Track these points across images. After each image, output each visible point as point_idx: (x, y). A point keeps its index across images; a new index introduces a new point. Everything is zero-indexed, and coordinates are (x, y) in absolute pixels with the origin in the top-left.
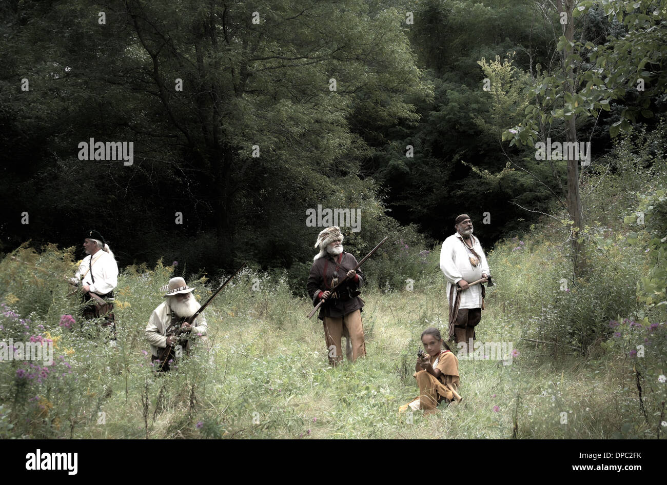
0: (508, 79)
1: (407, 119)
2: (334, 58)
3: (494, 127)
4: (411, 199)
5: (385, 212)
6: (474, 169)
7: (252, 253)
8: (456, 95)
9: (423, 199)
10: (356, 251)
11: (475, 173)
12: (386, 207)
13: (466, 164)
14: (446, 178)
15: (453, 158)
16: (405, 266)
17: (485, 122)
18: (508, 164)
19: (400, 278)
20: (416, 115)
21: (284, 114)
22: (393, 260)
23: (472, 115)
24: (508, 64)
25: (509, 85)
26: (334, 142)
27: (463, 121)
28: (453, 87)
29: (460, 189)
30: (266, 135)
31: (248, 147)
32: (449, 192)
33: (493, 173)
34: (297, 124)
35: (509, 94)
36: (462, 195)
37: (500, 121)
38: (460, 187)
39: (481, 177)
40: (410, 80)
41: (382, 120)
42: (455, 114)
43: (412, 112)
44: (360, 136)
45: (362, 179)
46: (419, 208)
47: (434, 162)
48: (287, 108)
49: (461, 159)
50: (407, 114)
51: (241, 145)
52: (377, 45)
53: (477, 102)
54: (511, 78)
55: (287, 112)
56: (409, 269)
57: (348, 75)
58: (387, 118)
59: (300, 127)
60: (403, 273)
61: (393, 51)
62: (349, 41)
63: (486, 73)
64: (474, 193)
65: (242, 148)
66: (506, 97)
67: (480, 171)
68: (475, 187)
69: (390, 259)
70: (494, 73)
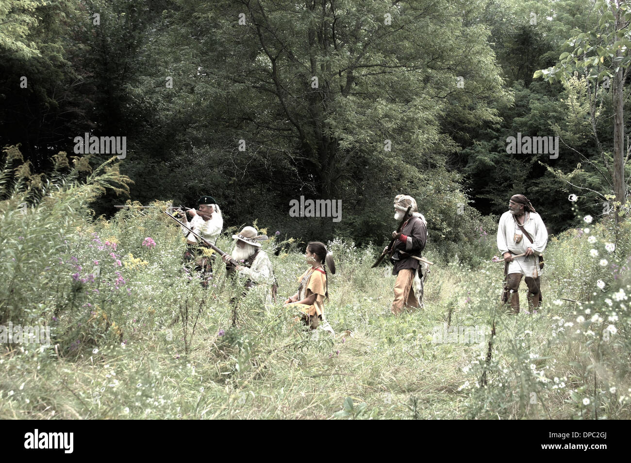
0: (583, 92)
1: (490, 121)
2: (428, 67)
3: (568, 133)
4: (494, 193)
5: (468, 203)
6: (549, 169)
7: (348, 231)
8: (537, 104)
9: (504, 194)
10: (441, 235)
11: (551, 173)
12: (470, 199)
13: (542, 164)
14: (525, 177)
15: (531, 160)
16: (484, 250)
17: (561, 128)
18: (579, 165)
19: (478, 259)
20: (498, 119)
21: (380, 111)
22: (473, 245)
23: (549, 122)
24: (584, 80)
25: (584, 98)
26: (422, 137)
27: (542, 127)
28: (539, 97)
29: (536, 186)
30: (364, 129)
31: (347, 139)
32: (526, 189)
33: (565, 174)
34: (390, 121)
35: (583, 106)
36: (537, 192)
37: (574, 128)
38: (536, 185)
39: (554, 177)
40: (494, 87)
41: (469, 122)
42: (536, 121)
43: (495, 115)
44: (450, 135)
45: (449, 171)
46: (500, 201)
47: (515, 163)
48: (382, 106)
49: (539, 160)
50: (491, 118)
51: (341, 137)
52: (466, 57)
53: (555, 111)
54: (586, 92)
55: (382, 109)
56: (486, 253)
57: (439, 81)
58: (474, 120)
59: (393, 123)
60: (482, 255)
61: (479, 61)
62: (442, 52)
63: (564, 86)
64: (548, 190)
65: (342, 139)
66: (580, 108)
67: (555, 171)
68: (549, 185)
69: (471, 244)
70: (572, 87)
